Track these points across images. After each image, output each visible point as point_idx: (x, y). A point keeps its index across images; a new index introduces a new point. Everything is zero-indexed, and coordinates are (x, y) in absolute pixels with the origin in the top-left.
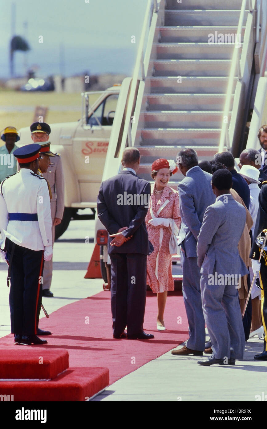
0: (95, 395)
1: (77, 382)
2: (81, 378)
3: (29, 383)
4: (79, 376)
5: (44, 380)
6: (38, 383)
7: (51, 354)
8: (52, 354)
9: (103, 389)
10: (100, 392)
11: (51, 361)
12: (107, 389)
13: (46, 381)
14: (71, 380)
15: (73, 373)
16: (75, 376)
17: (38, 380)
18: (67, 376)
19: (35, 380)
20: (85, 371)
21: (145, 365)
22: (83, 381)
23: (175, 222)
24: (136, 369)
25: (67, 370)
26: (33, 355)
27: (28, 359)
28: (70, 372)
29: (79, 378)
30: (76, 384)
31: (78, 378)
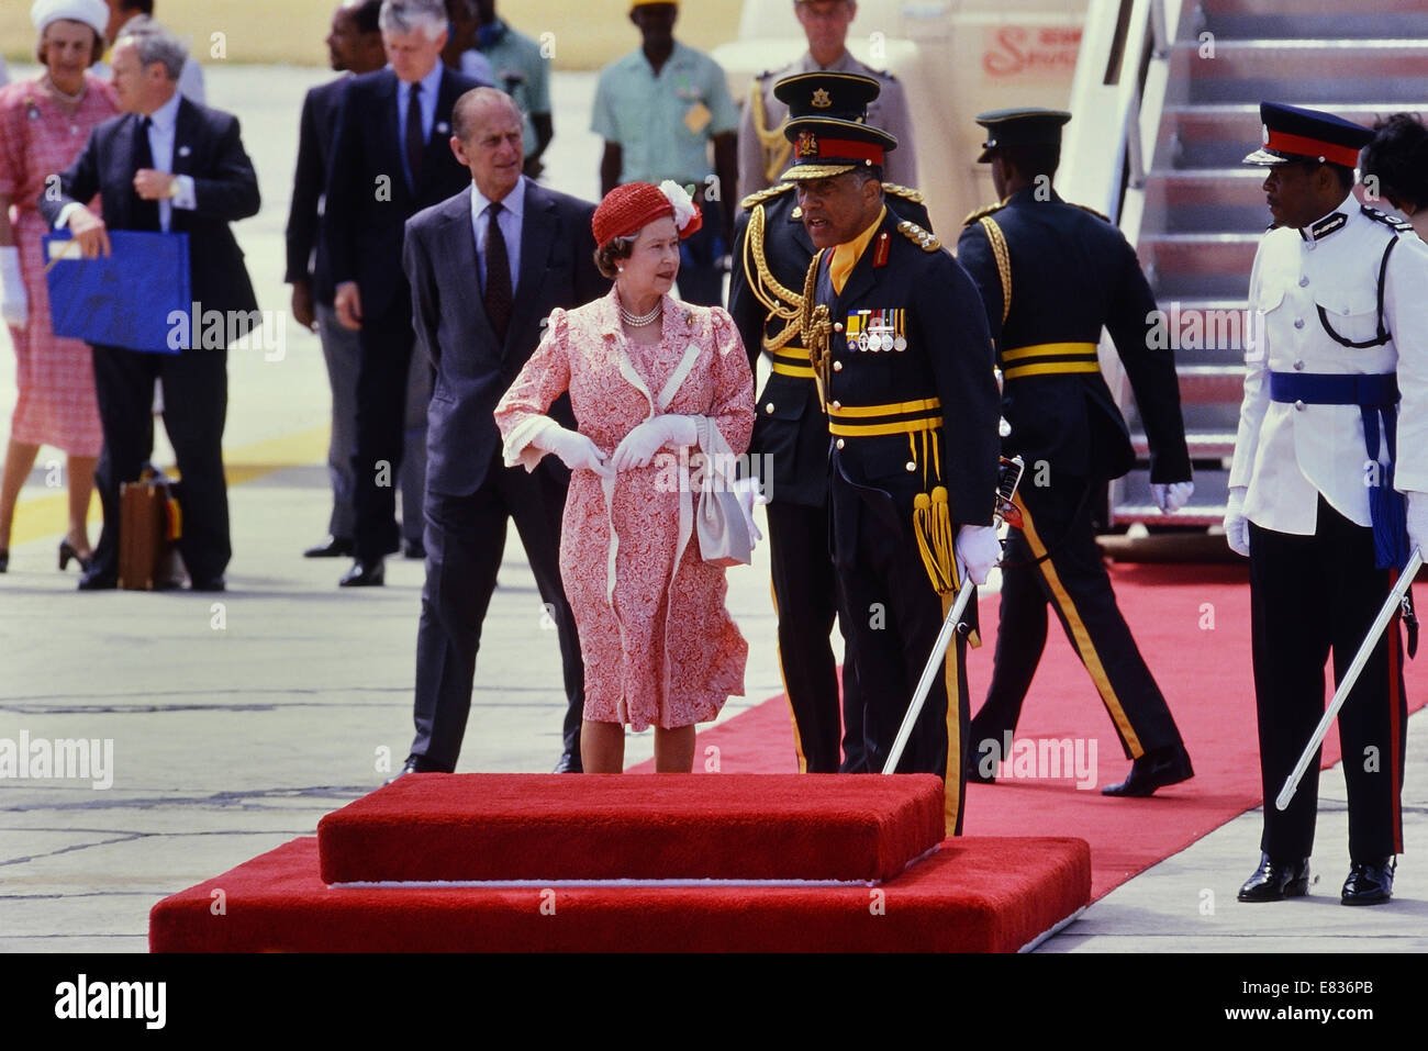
0: (1043, 936)
1: (975, 892)
2: (988, 876)
3: (803, 892)
4: (984, 868)
5: (859, 882)
6: (839, 893)
7: (881, 792)
8: (884, 789)
9: (1071, 917)
10: (1057, 927)
11: (883, 816)
12: (1084, 913)
13: (864, 886)
14: (953, 882)
15: (963, 858)
16: (970, 871)
17: (836, 882)
18: (939, 869)
19: (826, 882)
20: (1005, 850)
21: (1218, 831)
22: (999, 886)
23: (718, 425)
24: (1190, 844)
25: (939, 846)
26: (819, 792)
27: (798, 807)
28: (953, 852)
29: (984, 877)
30: (973, 899)
31: (977, 874)
